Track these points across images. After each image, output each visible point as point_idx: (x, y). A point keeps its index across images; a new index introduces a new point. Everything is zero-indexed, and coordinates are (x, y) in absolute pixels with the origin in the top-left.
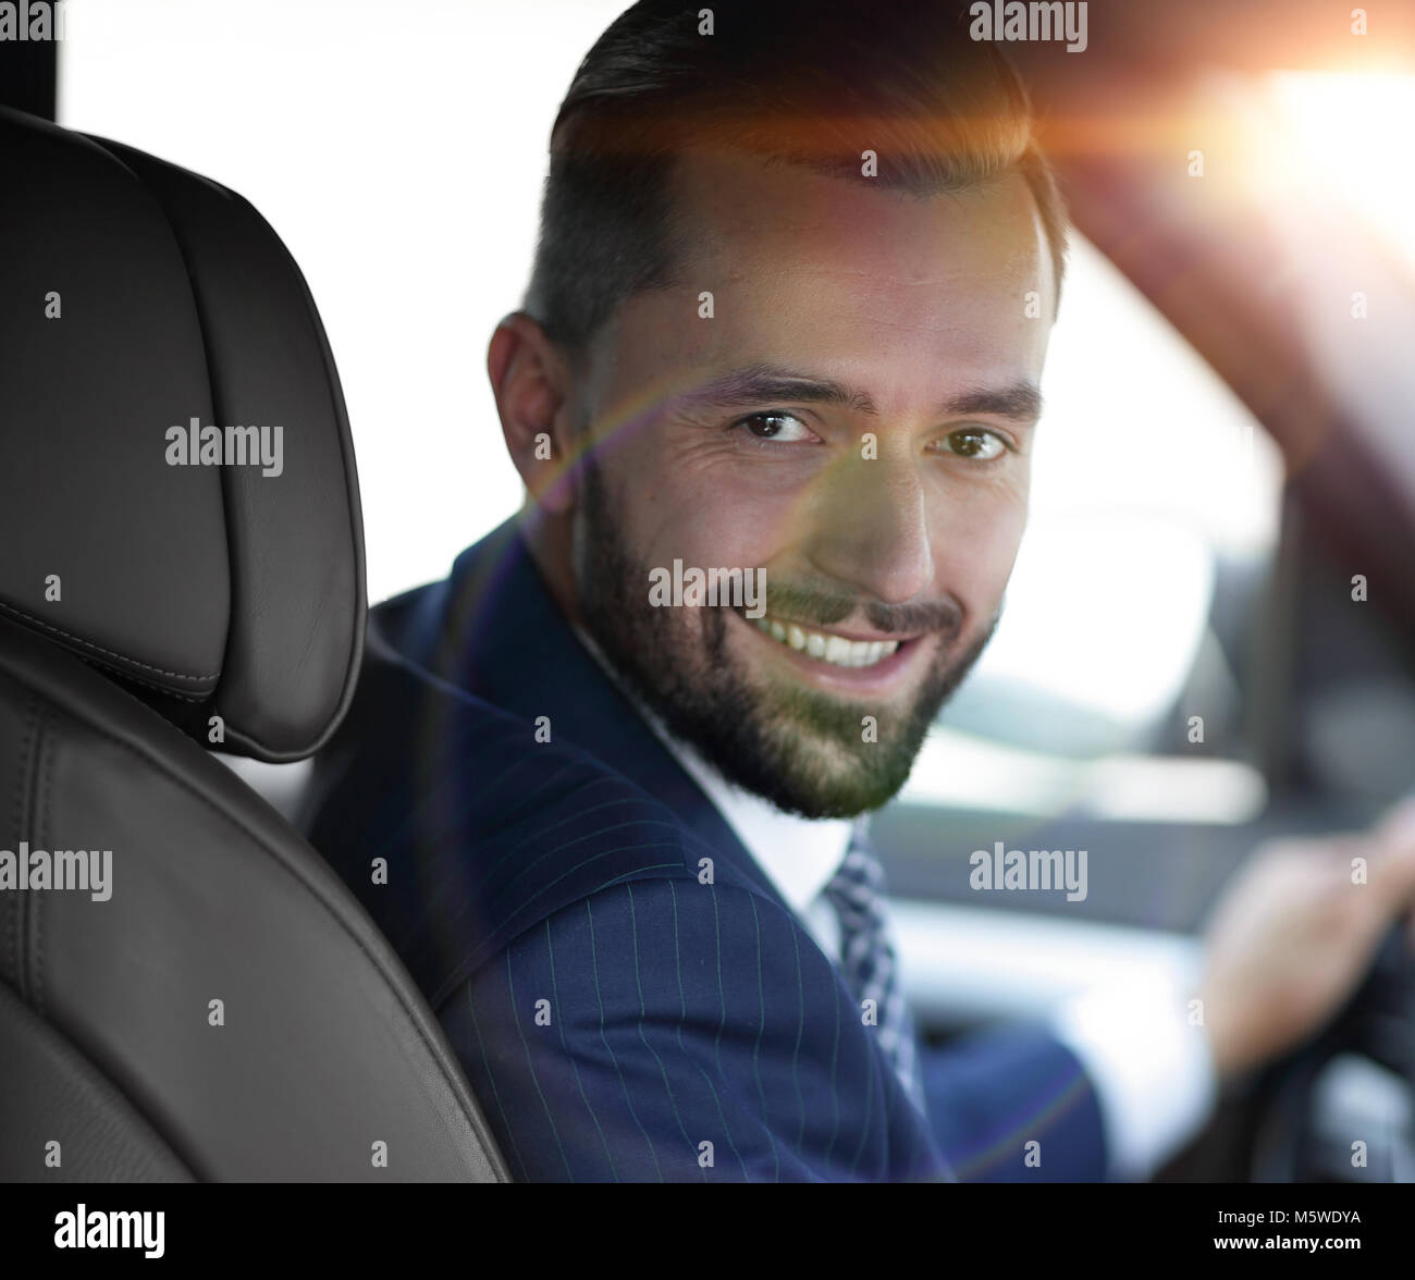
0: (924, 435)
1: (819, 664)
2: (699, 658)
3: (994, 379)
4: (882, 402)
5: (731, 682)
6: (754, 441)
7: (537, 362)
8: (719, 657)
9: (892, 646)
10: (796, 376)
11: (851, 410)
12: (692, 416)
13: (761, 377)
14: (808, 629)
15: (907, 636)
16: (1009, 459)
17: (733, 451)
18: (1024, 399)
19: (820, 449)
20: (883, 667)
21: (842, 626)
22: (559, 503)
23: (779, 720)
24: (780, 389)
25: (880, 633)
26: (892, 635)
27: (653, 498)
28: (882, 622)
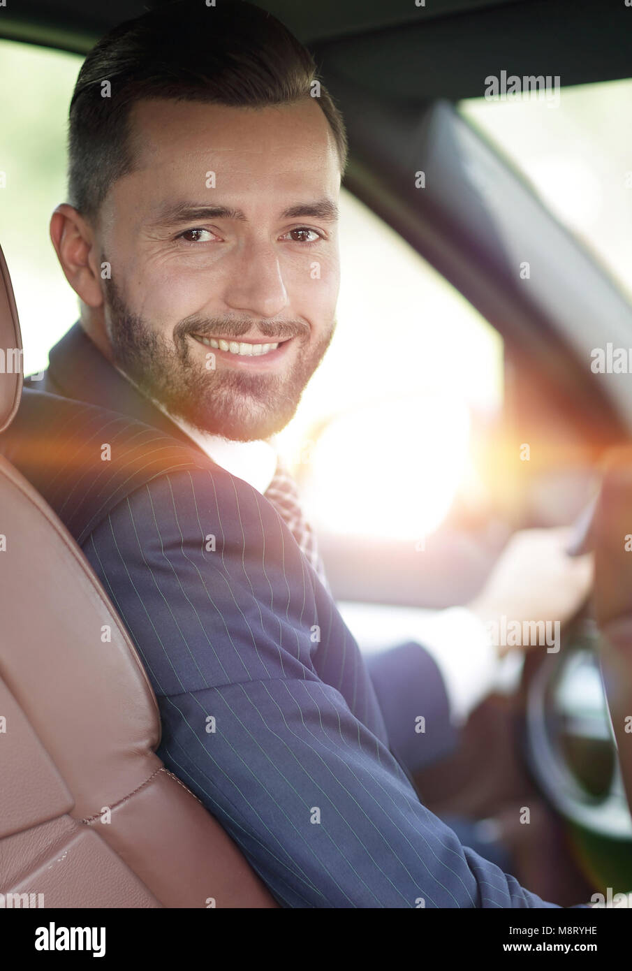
0: (276, 232)
1: (237, 356)
2: (176, 364)
3: (308, 199)
4: (250, 214)
5: (194, 375)
6: (187, 243)
8: (187, 362)
9: (275, 346)
10: (203, 206)
11: (234, 220)
12: (154, 235)
13: (185, 209)
14: (229, 340)
15: (282, 339)
17: (177, 251)
18: (326, 208)
19: (222, 244)
21: (246, 336)
22: (96, 300)
23: (221, 390)
24: (196, 214)
26: (273, 338)
27: (140, 283)
28: (267, 330)
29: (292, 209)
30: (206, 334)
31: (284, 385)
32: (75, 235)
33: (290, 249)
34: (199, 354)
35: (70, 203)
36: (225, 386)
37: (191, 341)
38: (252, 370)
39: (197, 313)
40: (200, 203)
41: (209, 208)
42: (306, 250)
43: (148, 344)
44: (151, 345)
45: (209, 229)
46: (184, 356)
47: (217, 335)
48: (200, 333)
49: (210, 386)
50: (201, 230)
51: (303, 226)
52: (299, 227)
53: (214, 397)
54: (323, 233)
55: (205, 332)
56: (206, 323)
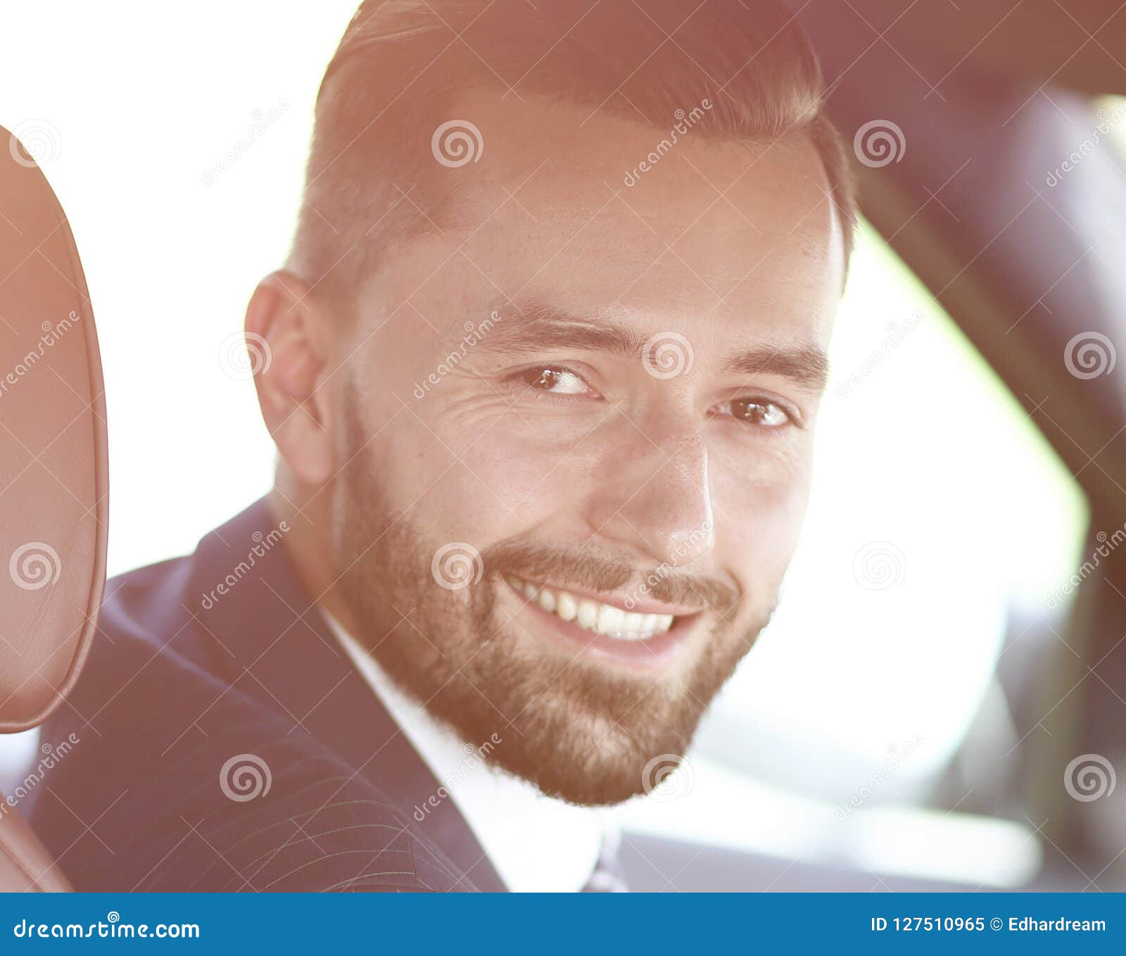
2: (464, 631)
5: (497, 656)
7: (298, 323)
8: (486, 629)
9: (666, 621)
10: (578, 320)
12: (466, 365)
13: (541, 321)
14: (580, 596)
15: (685, 609)
16: (793, 430)
18: (813, 362)
19: (599, 405)
20: (657, 643)
21: (619, 594)
23: (547, 695)
24: (560, 334)
25: (658, 603)
26: (670, 606)
27: (421, 455)
29: (750, 355)
30: (539, 577)
31: (673, 706)
32: (294, 336)
33: (727, 435)
34: (516, 618)
35: (295, 269)
36: (557, 692)
37: (502, 589)
38: (616, 668)
39: (526, 534)
40: (573, 313)
41: (590, 327)
42: (759, 440)
43: (415, 579)
44: (423, 582)
45: (580, 371)
46: (483, 616)
47: (561, 583)
48: (526, 574)
49: (524, 686)
50: (559, 369)
51: (761, 395)
52: (753, 394)
53: (529, 707)
54: (797, 414)
55: (535, 574)
56: (542, 555)
